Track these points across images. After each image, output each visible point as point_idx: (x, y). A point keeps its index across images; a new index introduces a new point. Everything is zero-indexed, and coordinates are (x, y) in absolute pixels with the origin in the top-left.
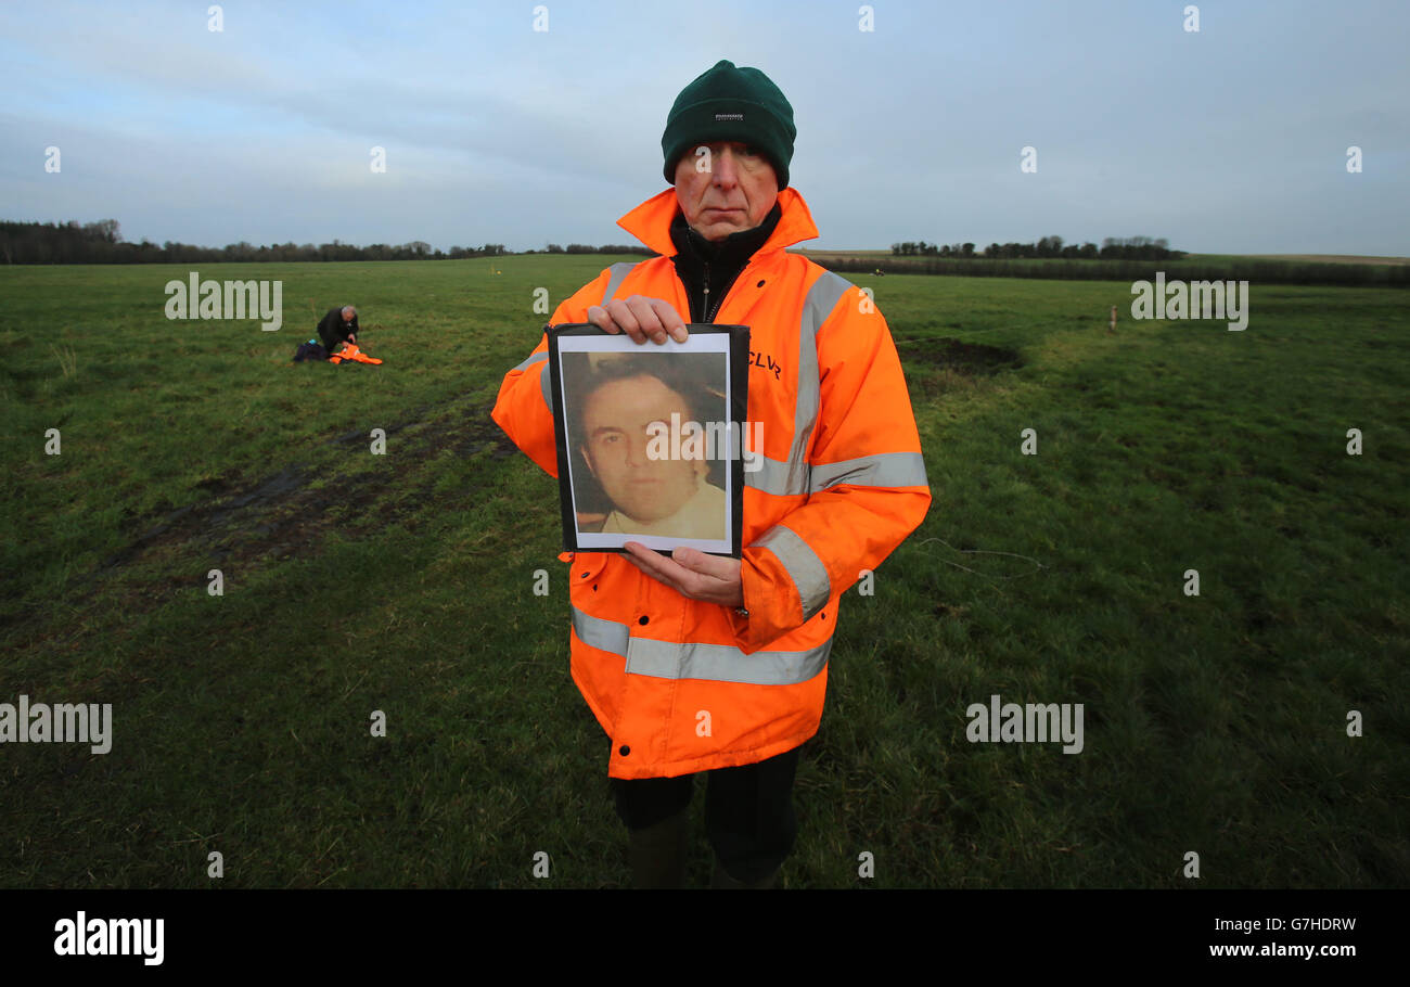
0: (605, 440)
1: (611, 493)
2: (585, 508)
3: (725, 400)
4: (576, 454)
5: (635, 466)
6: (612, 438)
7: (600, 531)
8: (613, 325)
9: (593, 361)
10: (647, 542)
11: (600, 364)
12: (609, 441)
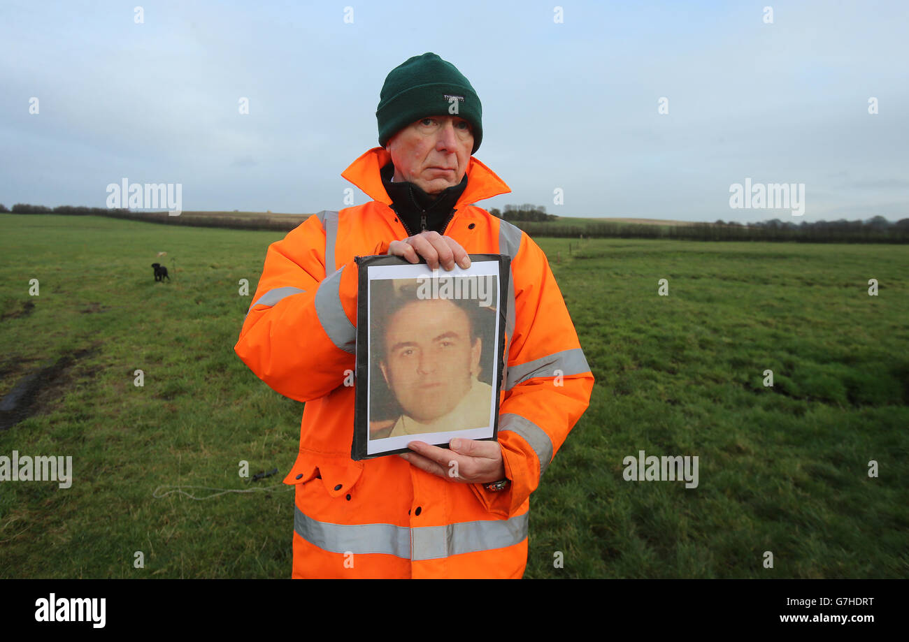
0: (402, 355)
1: (401, 400)
2: (377, 417)
3: (495, 312)
4: (376, 368)
5: (425, 374)
6: (407, 352)
7: (388, 436)
8: (415, 256)
9: (397, 286)
10: (428, 439)
11: (402, 289)
12: (405, 354)
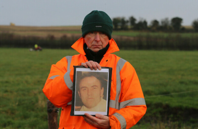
0: (83, 90)
1: (83, 101)
2: (77, 105)
3: (107, 81)
4: (77, 93)
5: (89, 95)
6: (85, 89)
8: (87, 66)
9: (83, 73)
11: (84, 74)
12: (84, 90)
